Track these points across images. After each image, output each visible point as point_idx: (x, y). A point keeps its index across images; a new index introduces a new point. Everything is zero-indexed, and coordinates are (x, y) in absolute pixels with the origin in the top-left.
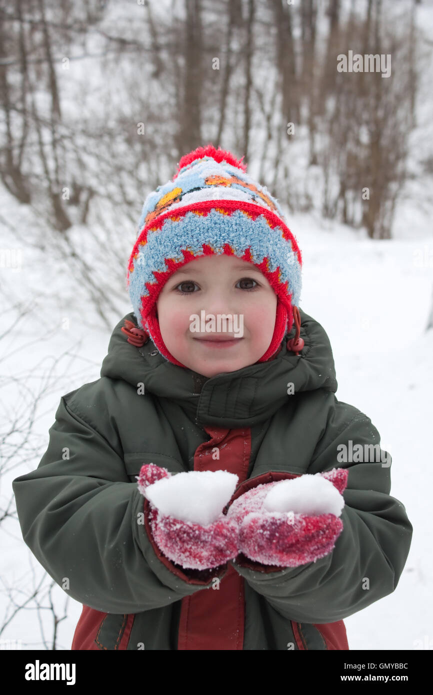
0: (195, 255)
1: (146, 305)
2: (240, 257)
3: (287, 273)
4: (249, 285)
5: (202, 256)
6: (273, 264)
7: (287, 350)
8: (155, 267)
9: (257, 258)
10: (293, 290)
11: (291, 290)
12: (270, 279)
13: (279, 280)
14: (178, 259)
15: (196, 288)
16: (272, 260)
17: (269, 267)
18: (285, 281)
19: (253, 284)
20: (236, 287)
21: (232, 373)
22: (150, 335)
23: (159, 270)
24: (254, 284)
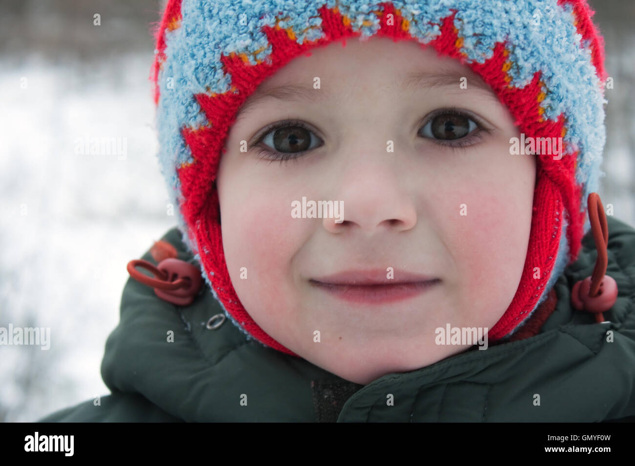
0: (300, 41)
1: (190, 189)
2: (426, 41)
3: (562, 92)
4: (458, 130)
5: (321, 43)
6: (521, 63)
7: (573, 309)
8: (198, 79)
9: (475, 45)
10: (580, 143)
11: (575, 140)
12: (516, 108)
13: (540, 112)
14: (255, 54)
15: (314, 142)
16: (518, 51)
17: (511, 73)
18: (558, 113)
19: (468, 126)
20: (420, 134)
21: (418, 373)
22: (203, 268)
23: (208, 89)
24: (472, 126)
